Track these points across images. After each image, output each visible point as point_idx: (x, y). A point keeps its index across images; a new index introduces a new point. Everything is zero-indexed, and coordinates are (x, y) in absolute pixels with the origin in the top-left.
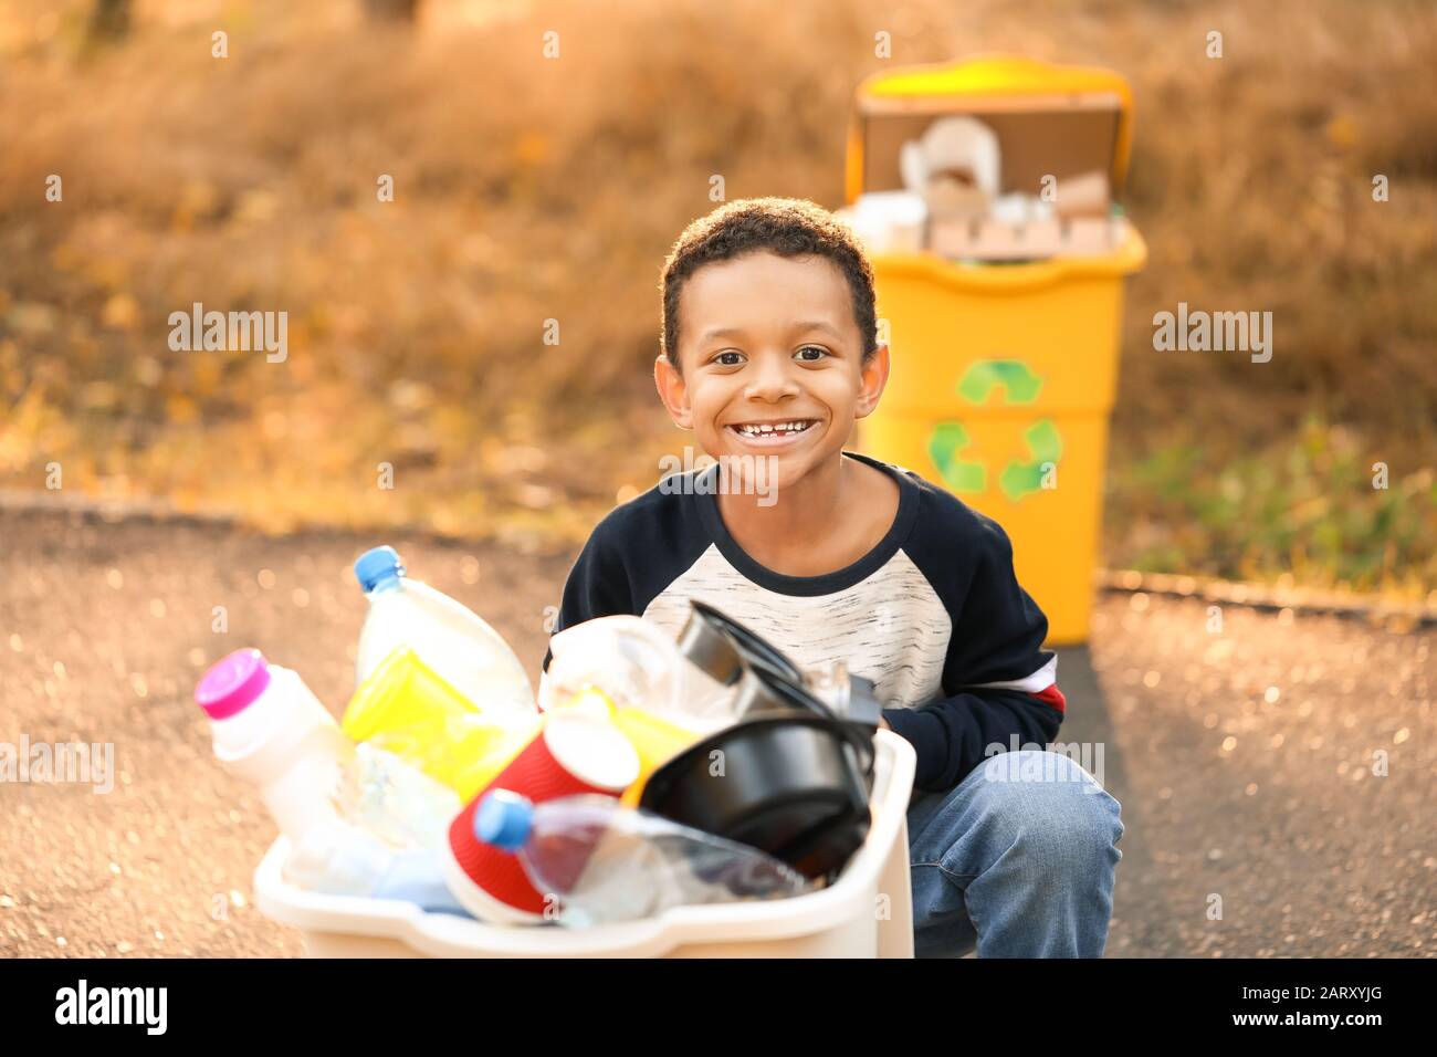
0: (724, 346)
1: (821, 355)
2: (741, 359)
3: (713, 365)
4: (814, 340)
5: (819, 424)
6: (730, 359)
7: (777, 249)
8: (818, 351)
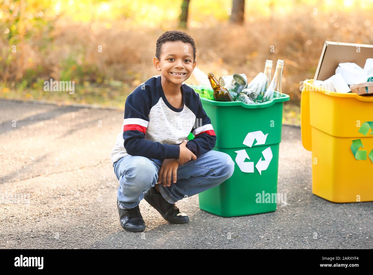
0: (171, 57)
1: (188, 61)
2: (173, 60)
3: (168, 61)
4: (188, 58)
5: (186, 74)
6: (171, 60)
7: (183, 41)
8: (188, 60)
